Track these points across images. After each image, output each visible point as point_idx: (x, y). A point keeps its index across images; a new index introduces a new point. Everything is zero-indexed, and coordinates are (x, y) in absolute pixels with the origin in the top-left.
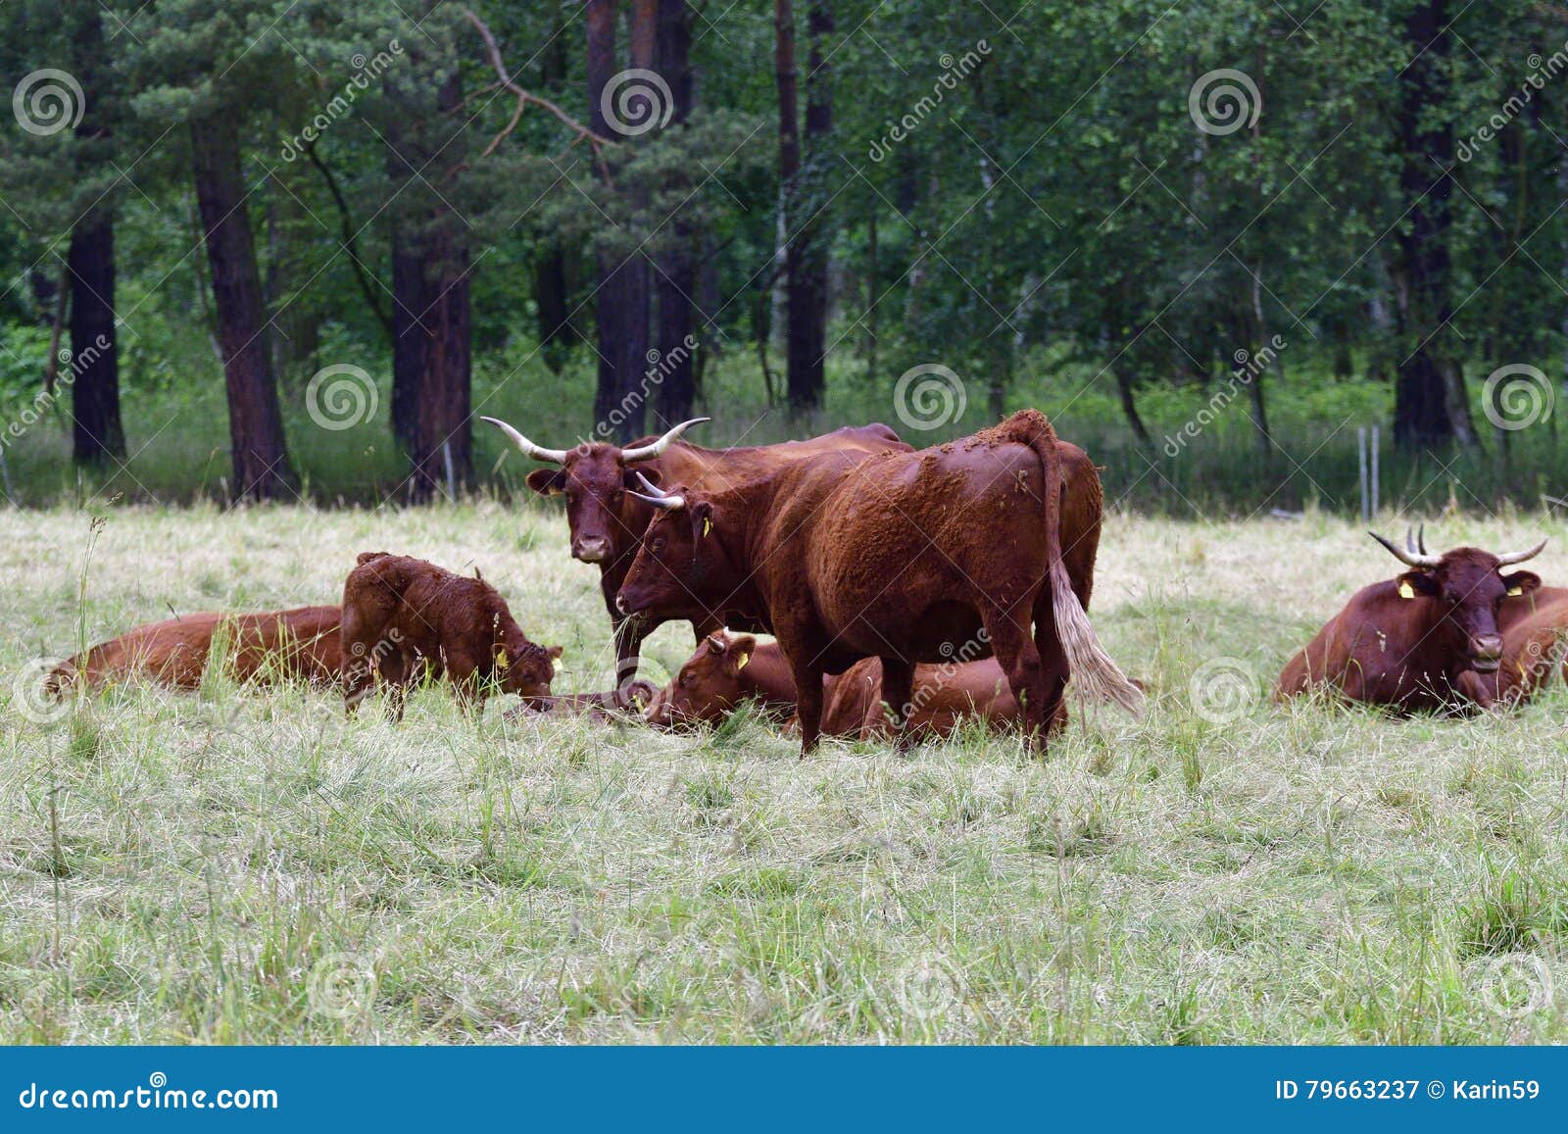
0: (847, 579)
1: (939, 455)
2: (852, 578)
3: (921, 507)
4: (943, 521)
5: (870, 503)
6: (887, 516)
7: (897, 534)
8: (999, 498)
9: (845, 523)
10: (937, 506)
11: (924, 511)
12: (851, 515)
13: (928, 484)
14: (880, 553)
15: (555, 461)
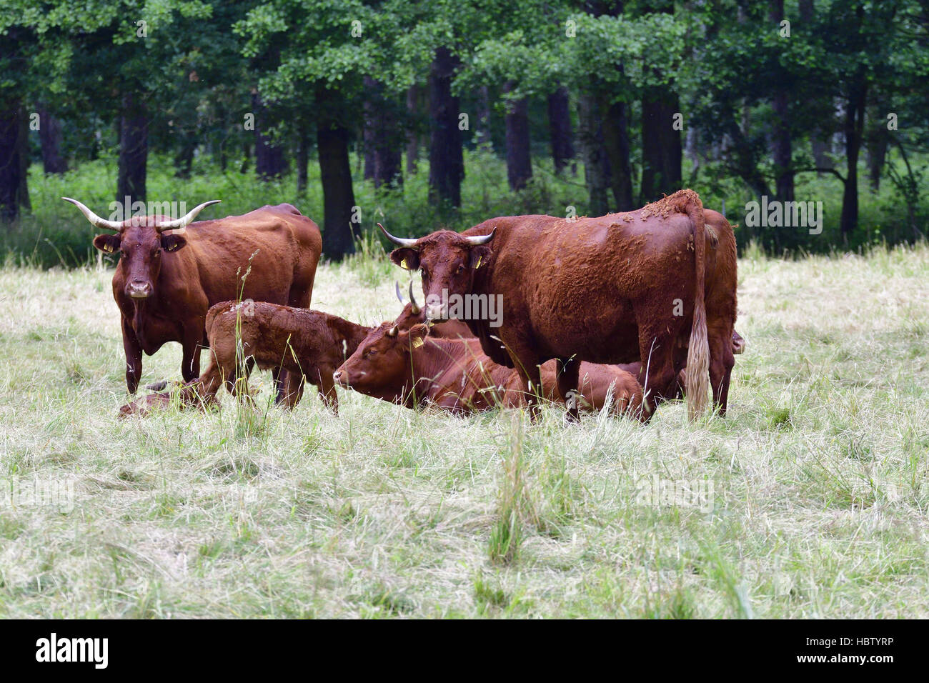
0: (559, 309)
1: (621, 223)
2: (562, 308)
3: (611, 259)
4: (627, 270)
5: (572, 257)
6: (586, 266)
7: (592, 278)
8: (676, 254)
9: (553, 271)
10: (622, 259)
11: (612, 262)
12: (558, 264)
13: (616, 243)
14: (581, 292)
15: (114, 229)
